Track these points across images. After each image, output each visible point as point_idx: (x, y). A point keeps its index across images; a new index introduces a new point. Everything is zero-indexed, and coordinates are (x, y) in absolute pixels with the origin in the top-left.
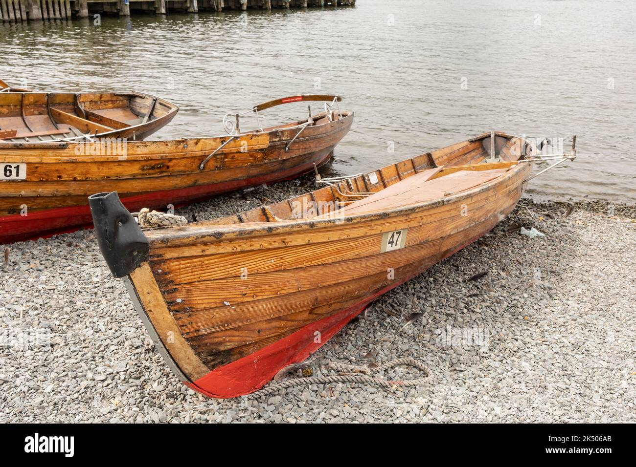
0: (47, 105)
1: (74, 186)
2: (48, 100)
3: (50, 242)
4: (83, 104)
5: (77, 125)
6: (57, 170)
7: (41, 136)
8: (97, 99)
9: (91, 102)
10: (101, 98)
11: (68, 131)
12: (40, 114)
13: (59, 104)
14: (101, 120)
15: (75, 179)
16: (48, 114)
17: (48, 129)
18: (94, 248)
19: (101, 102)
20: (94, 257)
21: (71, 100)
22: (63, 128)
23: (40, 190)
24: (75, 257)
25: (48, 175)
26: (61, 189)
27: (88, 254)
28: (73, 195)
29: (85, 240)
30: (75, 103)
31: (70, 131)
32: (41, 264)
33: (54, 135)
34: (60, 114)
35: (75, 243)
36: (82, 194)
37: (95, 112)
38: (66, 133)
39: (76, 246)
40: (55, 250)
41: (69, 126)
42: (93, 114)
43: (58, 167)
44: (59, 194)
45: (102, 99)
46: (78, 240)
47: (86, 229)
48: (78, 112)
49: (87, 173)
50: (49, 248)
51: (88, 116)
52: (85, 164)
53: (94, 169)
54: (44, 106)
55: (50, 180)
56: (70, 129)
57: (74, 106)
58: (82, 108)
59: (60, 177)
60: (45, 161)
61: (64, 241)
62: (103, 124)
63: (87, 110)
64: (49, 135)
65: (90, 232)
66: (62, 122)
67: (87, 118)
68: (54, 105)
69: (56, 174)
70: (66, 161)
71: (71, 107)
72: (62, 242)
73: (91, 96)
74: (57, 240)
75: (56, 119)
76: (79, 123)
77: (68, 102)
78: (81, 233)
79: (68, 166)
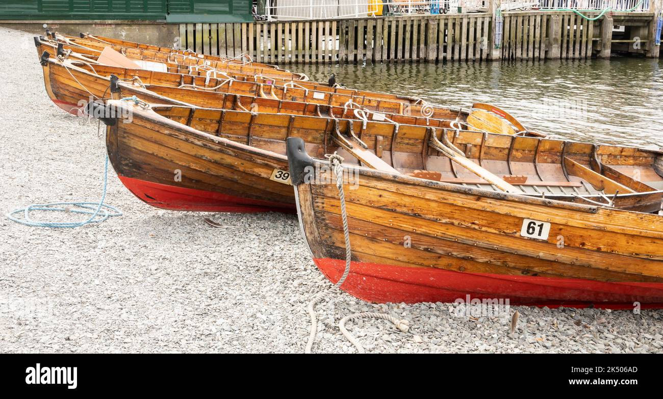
0: (562, 154)
1: (596, 258)
2: (563, 148)
3: (556, 314)
4: (600, 157)
5: (591, 180)
6: (581, 236)
7: (550, 186)
8: (617, 153)
9: (610, 155)
10: (621, 152)
11: (579, 185)
12: (553, 162)
13: (575, 154)
14: (618, 177)
15: (599, 250)
16: (561, 163)
17: (558, 179)
18: (607, 335)
19: (621, 156)
20: (607, 348)
21: (588, 151)
22: (575, 181)
23: (559, 255)
24: (585, 341)
25: (570, 240)
26: (583, 258)
27: (600, 342)
28: (593, 267)
29: (595, 323)
30: (592, 155)
31: (581, 185)
32: (548, 340)
33: (563, 187)
34: (574, 165)
35: (584, 323)
36: (603, 268)
37: (611, 167)
38: (577, 187)
39: (585, 327)
40: (562, 326)
41: (581, 179)
42: (610, 169)
43: (583, 232)
44: (578, 263)
45: (623, 154)
46: (587, 320)
47: (597, 308)
48: (593, 164)
49: (614, 245)
50: (555, 322)
51: (604, 171)
52: (614, 234)
53: (622, 241)
54: (558, 154)
55: (571, 245)
56: (582, 183)
57: (591, 158)
58: (599, 161)
59: (583, 244)
60: (570, 224)
61: (572, 317)
62: (620, 183)
63: (604, 163)
64: (559, 187)
65: (602, 313)
66: (574, 174)
67: (603, 173)
68: (569, 154)
69: (579, 240)
70: (593, 228)
71: (587, 158)
72: (569, 318)
73: (611, 148)
74: (563, 313)
75: (568, 170)
76: (594, 177)
77: (585, 153)
78: (591, 312)
79: (593, 234)
